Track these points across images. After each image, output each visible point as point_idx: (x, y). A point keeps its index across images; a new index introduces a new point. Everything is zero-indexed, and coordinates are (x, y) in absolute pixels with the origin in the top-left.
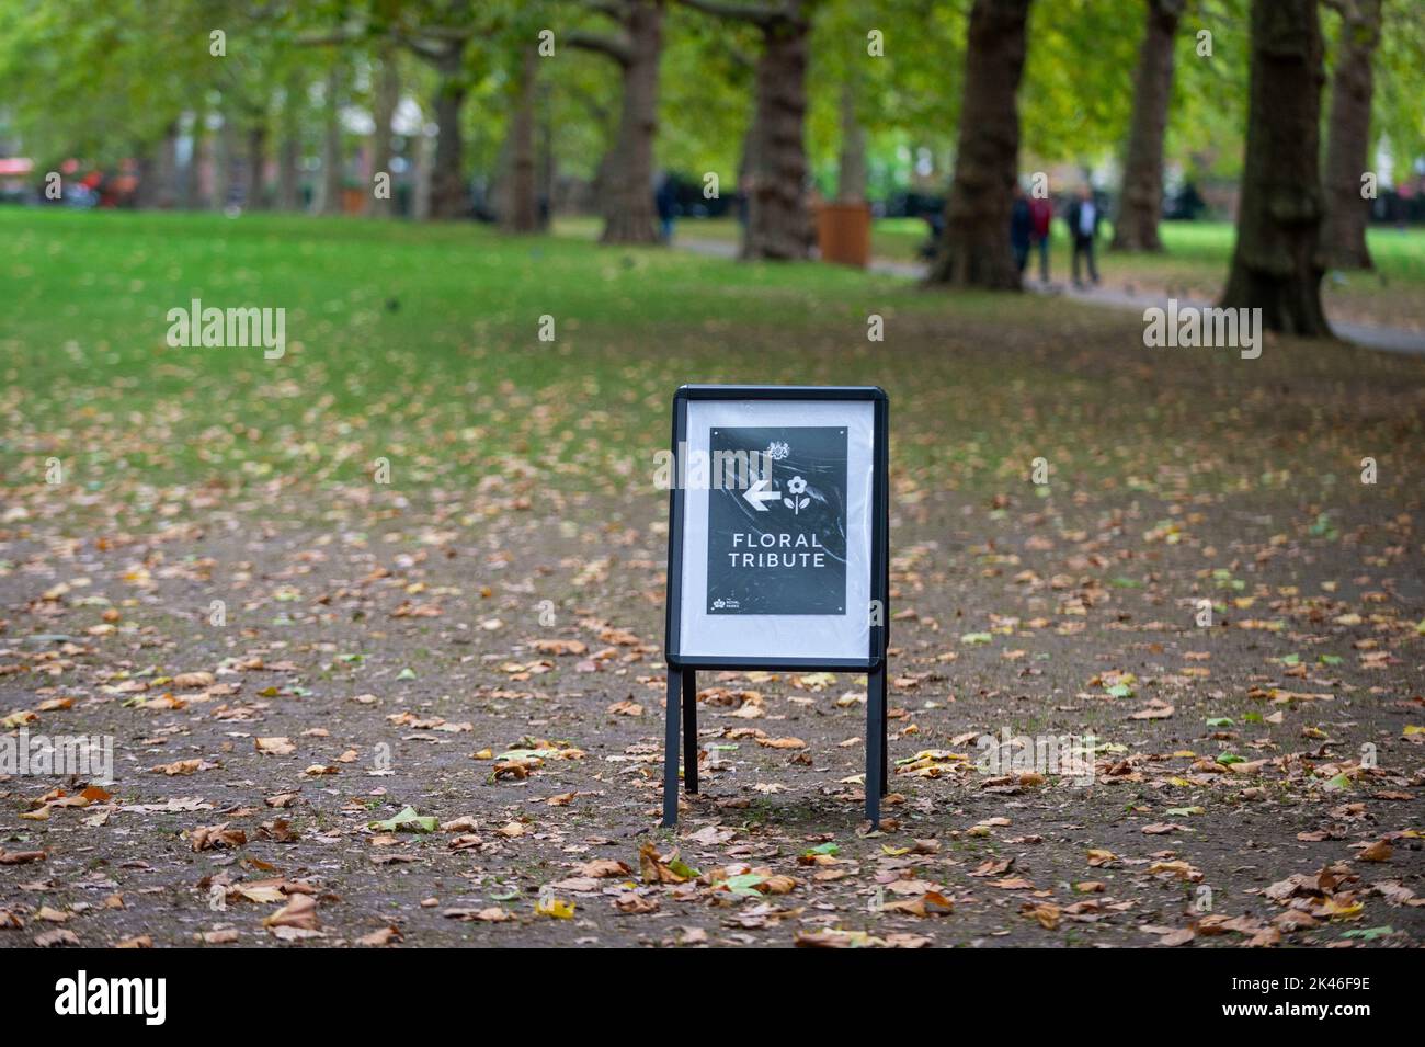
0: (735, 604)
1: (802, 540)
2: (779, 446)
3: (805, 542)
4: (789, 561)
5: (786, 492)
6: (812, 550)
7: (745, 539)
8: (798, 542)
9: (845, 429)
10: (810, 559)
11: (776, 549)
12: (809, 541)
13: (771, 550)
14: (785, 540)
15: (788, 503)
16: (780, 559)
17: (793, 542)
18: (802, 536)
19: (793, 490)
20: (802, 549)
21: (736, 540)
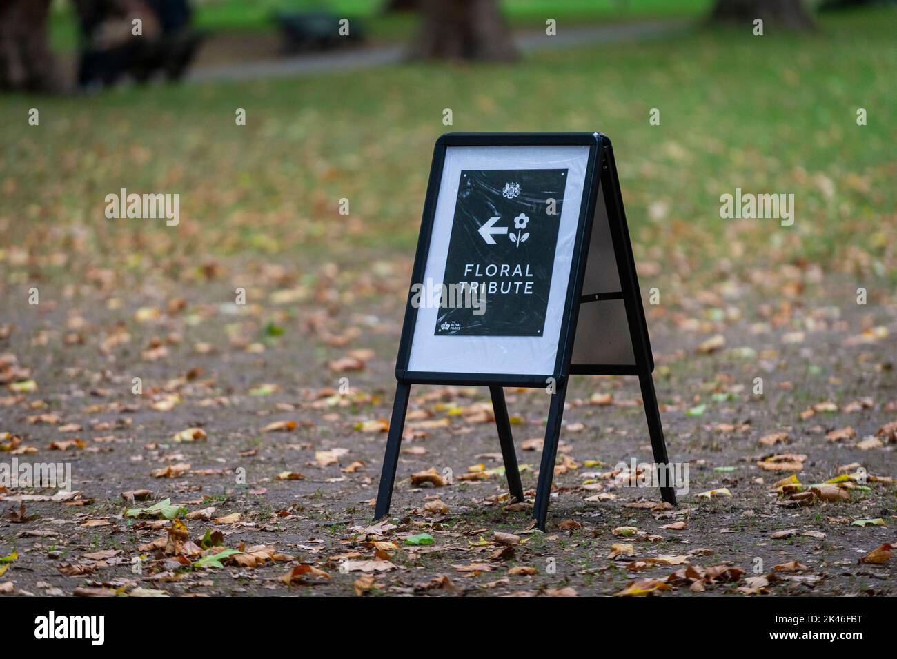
0: (458, 327)
1: (518, 270)
2: (512, 187)
3: (520, 272)
4: (505, 290)
5: (512, 229)
6: (524, 279)
7: (474, 269)
8: (515, 272)
9: (566, 171)
10: (522, 287)
11: (497, 278)
12: (524, 272)
13: (493, 279)
14: (505, 270)
15: (512, 237)
16: (499, 287)
17: (511, 271)
18: (518, 266)
19: (518, 226)
20: (517, 278)
21: (467, 270)
